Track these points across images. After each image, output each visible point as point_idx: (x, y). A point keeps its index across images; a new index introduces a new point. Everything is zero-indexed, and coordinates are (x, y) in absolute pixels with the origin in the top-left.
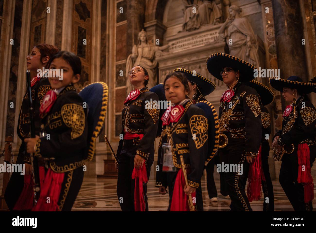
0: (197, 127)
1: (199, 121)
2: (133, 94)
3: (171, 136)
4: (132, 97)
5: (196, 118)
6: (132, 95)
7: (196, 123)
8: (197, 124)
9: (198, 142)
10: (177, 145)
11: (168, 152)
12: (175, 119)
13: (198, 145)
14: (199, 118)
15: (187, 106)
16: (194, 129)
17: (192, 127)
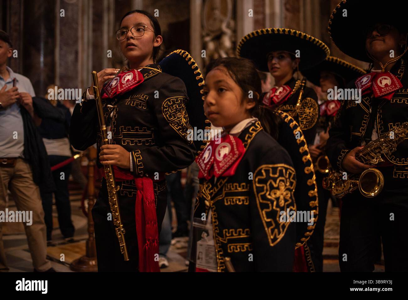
0: (270, 194)
1: (275, 180)
2: (126, 79)
3: (213, 204)
4: (125, 87)
5: (267, 171)
6: (124, 82)
7: (268, 184)
8: (271, 186)
9: (273, 231)
10: (226, 232)
11: (206, 238)
12: (222, 171)
13: (272, 237)
14: (274, 172)
15: (249, 138)
16: (264, 197)
17: (258, 193)
